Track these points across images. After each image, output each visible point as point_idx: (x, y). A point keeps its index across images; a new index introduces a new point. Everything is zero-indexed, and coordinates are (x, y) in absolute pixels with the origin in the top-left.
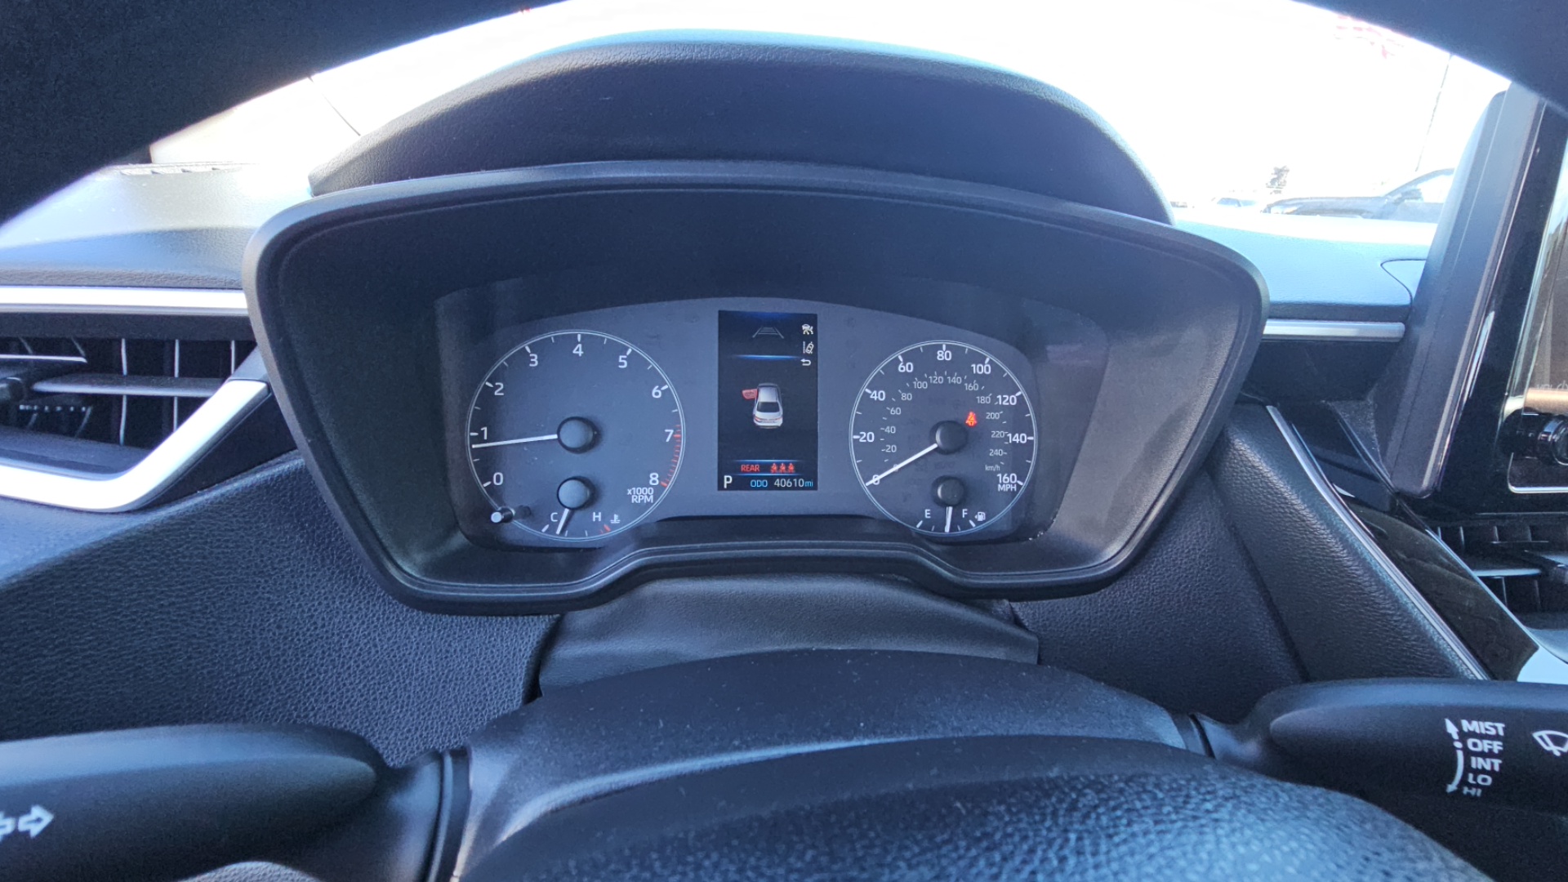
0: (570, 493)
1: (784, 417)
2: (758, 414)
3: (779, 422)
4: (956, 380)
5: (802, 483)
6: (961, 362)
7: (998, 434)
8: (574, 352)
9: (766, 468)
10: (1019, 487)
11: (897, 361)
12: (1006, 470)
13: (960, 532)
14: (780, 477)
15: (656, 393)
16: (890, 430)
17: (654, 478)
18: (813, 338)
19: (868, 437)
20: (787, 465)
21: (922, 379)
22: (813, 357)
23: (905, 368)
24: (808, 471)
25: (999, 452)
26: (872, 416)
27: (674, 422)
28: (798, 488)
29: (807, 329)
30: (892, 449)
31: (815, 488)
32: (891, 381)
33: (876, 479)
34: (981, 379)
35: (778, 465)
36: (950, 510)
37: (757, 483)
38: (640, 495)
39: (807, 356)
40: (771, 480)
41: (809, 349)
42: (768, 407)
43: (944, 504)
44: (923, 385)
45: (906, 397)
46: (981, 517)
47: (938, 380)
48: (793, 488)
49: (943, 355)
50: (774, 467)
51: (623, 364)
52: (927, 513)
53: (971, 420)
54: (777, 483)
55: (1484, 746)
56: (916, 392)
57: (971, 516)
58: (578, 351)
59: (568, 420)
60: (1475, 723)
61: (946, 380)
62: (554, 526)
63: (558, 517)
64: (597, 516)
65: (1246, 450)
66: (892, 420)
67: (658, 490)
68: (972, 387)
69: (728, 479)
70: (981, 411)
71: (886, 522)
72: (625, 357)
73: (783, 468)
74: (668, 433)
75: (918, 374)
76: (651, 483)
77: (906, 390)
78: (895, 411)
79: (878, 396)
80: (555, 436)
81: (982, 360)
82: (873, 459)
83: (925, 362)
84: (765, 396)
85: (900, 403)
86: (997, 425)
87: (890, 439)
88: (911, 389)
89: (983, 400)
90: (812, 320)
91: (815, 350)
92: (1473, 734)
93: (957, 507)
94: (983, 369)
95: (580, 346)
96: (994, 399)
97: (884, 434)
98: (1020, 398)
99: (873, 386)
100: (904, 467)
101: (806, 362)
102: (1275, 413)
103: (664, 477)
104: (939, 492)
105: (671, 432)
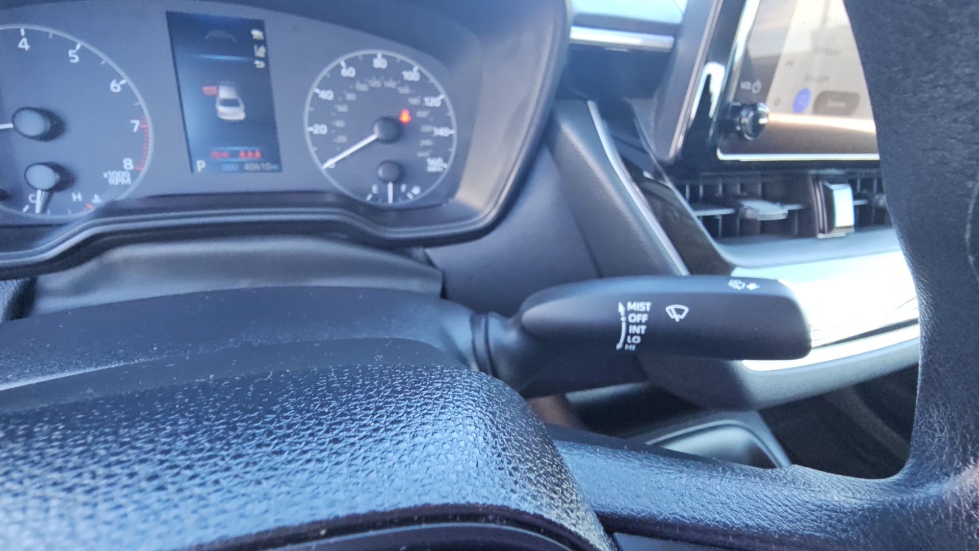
0: (43, 178)
1: (246, 111)
2: (222, 109)
3: (242, 116)
4: (391, 84)
5: (268, 166)
6: (395, 70)
7: (426, 129)
8: (20, 46)
9: (235, 154)
10: (444, 169)
11: (339, 67)
12: (434, 155)
13: (401, 203)
14: (249, 162)
15: (115, 87)
16: (340, 124)
17: (128, 163)
18: (261, 43)
19: (321, 129)
20: (254, 152)
21: (362, 82)
22: (265, 59)
23: (349, 72)
24: (273, 156)
25: (427, 143)
26: (322, 112)
27: (139, 115)
28: (266, 171)
29: (257, 34)
30: (342, 139)
31: (280, 170)
32: (335, 82)
33: (331, 163)
34: (411, 84)
35: (246, 152)
36: (390, 186)
37: (229, 167)
38: (116, 178)
39: (260, 59)
40: (241, 165)
41: (260, 52)
42: (228, 103)
43: (386, 182)
44: (364, 88)
45: (350, 97)
46: (416, 190)
47: (376, 83)
48: (262, 171)
49: (379, 63)
50: (242, 154)
51: (73, 58)
52: (375, 189)
53: (405, 117)
54: (247, 167)
55: (637, 318)
56: (359, 93)
57: (409, 190)
58: (24, 44)
59: (23, 109)
60: (635, 304)
61: (383, 85)
62: (33, 207)
63: (34, 198)
64: (77, 197)
65: (569, 133)
66: (341, 116)
67: (134, 174)
68: (405, 90)
69: (201, 164)
70: (412, 110)
71: (341, 195)
72: (74, 51)
73: (250, 154)
74: (134, 125)
75: (359, 77)
76: (125, 167)
77: (350, 91)
78: (343, 109)
79: (327, 95)
80: (10, 126)
81: (410, 68)
82: (327, 147)
83: (365, 68)
84: (225, 93)
85: (345, 102)
86: (425, 121)
87: (340, 131)
88: (354, 91)
89: (414, 101)
90: (260, 25)
91: (266, 53)
92: (632, 311)
93: (397, 182)
94: (412, 75)
95: (24, 40)
96: (423, 101)
97: (336, 128)
98: (443, 101)
99: (321, 87)
100: (352, 154)
101: (260, 64)
102: (592, 106)
103: (138, 162)
104: (381, 172)
105: (137, 123)
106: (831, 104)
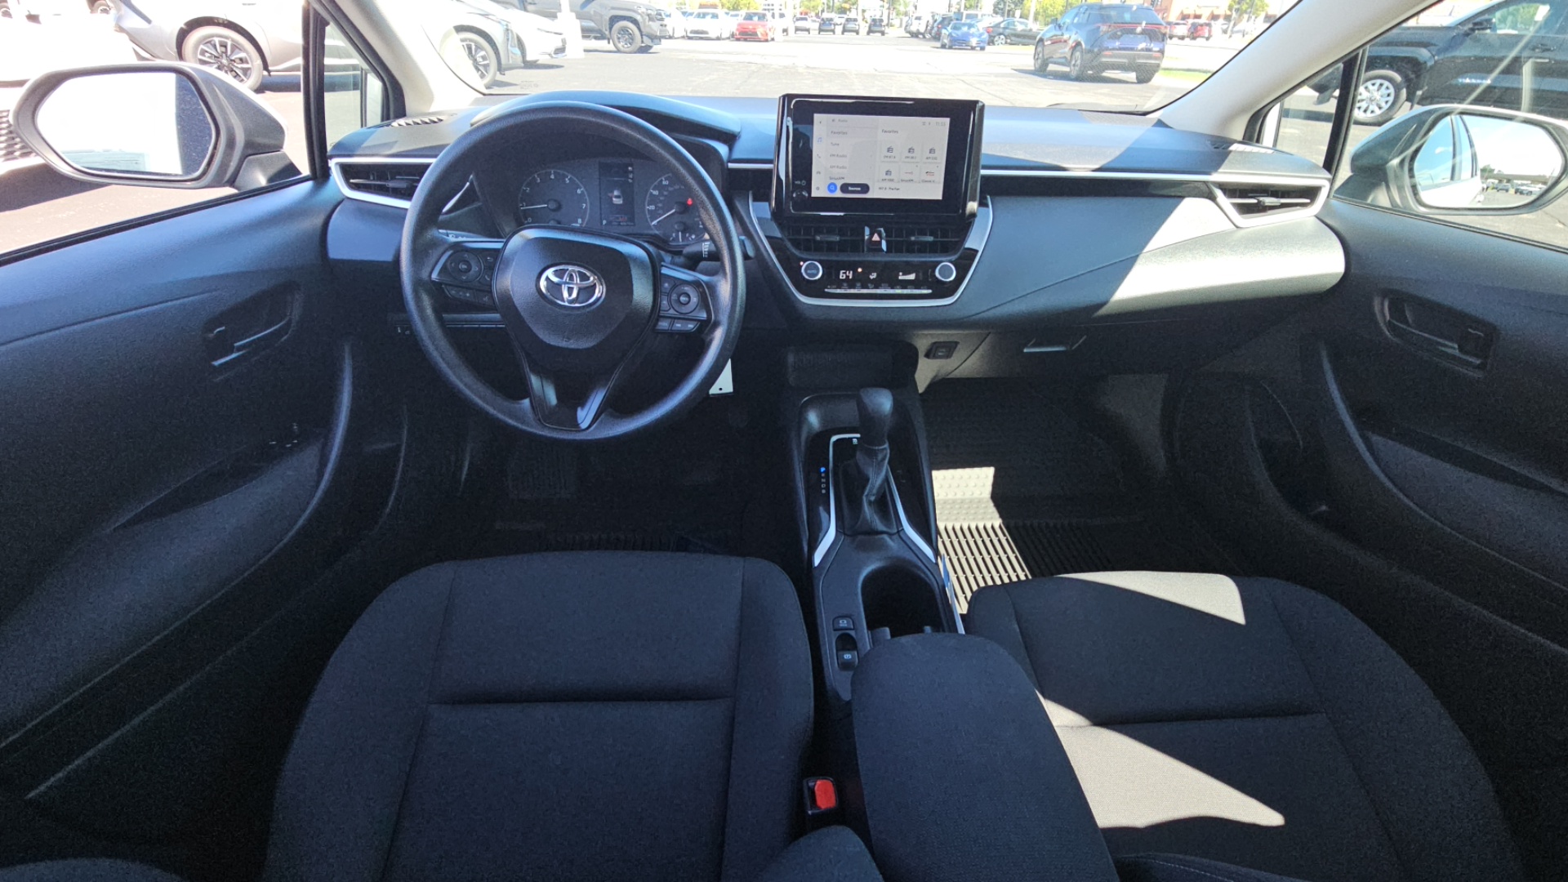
1: (623, 200)
2: (614, 199)
3: (621, 202)
5: (629, 223)
9: (618, 218)
11: (662, 180)
13: (686, 242)
14: (622, 221)
15: (579, 191)
16: (660, 205)
17: (579, 220)
18: (632, 172)
19: (652, 207)
20: (624, 217)
21: (672, 187)
22: (633, 179)
23: (666, 183)
24: (632, 219)
26: (653, 200)
27: (585, 202)
29: (630, 168)
30: (661, 212)
31: (634, 225)
32: (660, 187)
33: (655, 222)
35: (621, 217)
36: (680, 233)
37: (614, 223)
39: (630, 178)
40: (619, 222)
41: (631, 176)
42: (617, 197)
43: (678, 231)
44: (671, 189)
45: (665, 193)
46: (694, 237)
47: (677, 187)
48: (627, 225)
51: (567, 181)
52: (674, 235)
53: (690, 202)
56: (670, 192)
57: (690, 236)
58: (552, 177)
59: (550, 200)
61: (680, 187)
66: (661, 201)
67: (581, 224)
69: (604, 222)
70: (694, 198)
72: (568, 179)
78: (662, 198)
79: (656, 193)
80: (546, 205)
82: (654, 215)
83: (673, 180)
84: (616, 193)
85: (663, 195)
87: (660, 208)
88: (667, 191)
90: (631, 165)
91: (633, 177)
93: (683, 232)
95: (553, 175)
97: (658, 207)
99: (654, 189)
100: (665, 218)
101: (630, 181)
102: (750, 193)
103: (583, 221)
104: (676, 226)
105: (584, 205)
106: (850, 189)
